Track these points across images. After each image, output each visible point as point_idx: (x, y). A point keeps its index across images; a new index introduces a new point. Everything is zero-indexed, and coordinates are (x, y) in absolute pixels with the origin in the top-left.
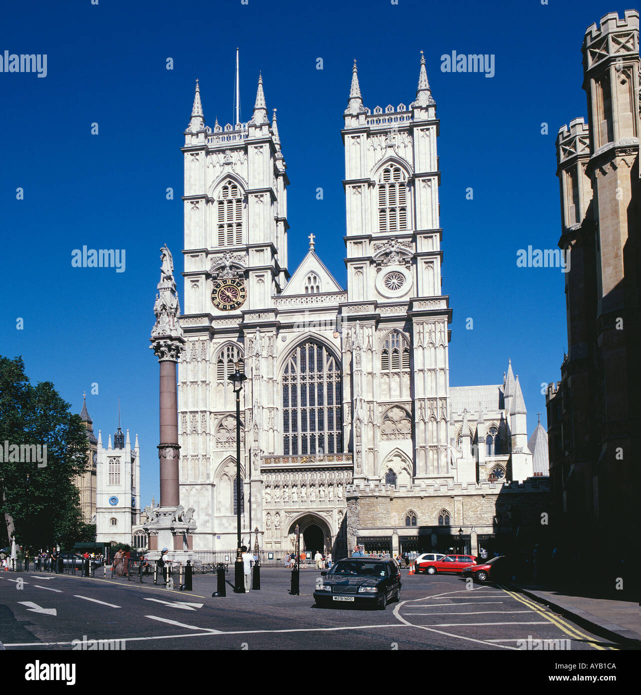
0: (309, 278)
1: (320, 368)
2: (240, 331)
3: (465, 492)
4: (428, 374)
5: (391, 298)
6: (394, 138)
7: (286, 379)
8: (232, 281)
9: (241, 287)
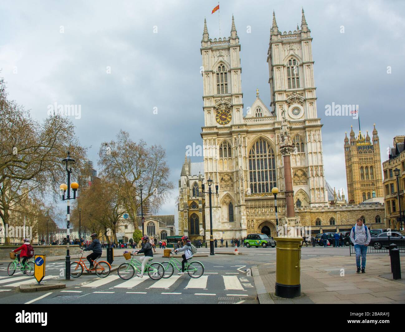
0: (257, 109)
1: (265, 152)
2: (231, 134)
3: (341, 210)
4: (313, 154)
5: (295, 119)
6: (293, 46)
7: (250, 157)
8: (225, 111)
9: (229, 114)
